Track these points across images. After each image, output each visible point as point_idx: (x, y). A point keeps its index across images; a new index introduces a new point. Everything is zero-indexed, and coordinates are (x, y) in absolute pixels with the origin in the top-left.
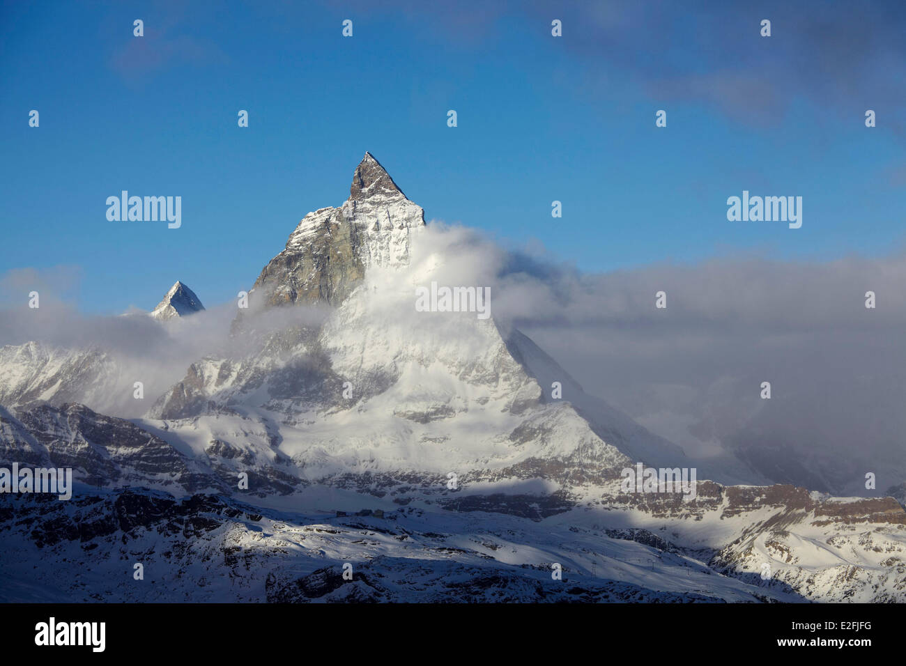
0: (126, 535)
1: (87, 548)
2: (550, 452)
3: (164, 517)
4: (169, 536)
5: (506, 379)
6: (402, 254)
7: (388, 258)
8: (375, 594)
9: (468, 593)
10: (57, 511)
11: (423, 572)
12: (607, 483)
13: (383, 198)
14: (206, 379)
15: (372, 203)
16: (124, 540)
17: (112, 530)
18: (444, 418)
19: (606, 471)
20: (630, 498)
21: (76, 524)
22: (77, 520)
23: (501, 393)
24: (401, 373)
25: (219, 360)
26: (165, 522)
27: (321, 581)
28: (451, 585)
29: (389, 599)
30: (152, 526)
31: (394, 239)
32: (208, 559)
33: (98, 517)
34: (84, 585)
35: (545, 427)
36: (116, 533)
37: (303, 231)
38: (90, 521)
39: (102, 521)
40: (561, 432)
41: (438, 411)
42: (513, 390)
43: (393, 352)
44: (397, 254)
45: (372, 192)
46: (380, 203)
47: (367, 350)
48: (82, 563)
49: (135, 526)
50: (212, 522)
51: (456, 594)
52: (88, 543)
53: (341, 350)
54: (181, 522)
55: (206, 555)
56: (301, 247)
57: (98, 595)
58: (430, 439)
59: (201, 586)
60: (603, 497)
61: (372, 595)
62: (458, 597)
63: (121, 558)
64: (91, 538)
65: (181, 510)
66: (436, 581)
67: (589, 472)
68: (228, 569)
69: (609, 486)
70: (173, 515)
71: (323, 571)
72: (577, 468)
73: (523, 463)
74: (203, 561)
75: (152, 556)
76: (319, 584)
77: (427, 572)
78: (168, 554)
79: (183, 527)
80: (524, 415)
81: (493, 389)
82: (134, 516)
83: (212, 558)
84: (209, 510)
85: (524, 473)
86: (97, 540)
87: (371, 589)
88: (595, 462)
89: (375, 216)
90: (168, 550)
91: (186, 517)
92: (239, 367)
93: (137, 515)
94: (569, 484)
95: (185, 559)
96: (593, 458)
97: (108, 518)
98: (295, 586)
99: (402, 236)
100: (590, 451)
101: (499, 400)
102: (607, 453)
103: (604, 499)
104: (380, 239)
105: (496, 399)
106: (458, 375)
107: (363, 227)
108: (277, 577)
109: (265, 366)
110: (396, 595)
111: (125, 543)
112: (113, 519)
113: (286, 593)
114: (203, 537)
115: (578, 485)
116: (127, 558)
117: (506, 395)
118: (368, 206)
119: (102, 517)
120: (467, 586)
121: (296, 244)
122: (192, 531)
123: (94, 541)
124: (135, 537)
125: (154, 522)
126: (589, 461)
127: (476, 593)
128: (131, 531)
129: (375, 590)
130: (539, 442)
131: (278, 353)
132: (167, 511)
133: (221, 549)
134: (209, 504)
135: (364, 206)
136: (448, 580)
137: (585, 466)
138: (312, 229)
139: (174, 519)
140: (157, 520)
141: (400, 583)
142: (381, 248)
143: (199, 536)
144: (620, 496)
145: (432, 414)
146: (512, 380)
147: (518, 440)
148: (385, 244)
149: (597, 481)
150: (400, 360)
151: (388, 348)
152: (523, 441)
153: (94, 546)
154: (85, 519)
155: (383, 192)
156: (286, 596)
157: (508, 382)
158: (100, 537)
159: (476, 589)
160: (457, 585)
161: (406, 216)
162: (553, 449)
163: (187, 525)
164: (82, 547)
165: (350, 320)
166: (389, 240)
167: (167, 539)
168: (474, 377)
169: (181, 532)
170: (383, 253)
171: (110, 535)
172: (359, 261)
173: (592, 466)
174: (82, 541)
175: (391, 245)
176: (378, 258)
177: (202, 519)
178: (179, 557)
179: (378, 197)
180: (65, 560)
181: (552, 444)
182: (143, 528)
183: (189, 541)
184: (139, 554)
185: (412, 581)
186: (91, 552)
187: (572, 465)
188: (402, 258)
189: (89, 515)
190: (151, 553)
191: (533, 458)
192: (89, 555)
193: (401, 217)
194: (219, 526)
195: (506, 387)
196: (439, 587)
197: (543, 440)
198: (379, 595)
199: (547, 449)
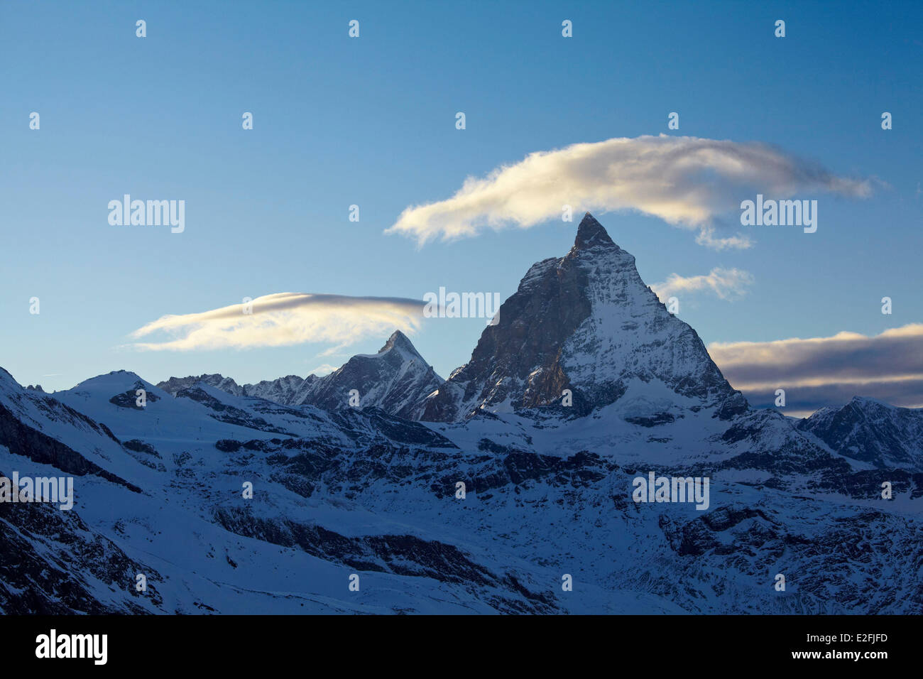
0: (518, 486)
1: (483, 498)
2: (761, 448)
3: (551, 471)
4: (558, 486)
5: (713, 392)
6: (620, 292)
7: (608, 296)
8: (774, 527)
9: (856, 526)
10: (452, 468)
11: (811, 509)
12: (810, 472)
13: (602, 248)
14: (453, 396)
15: (592, 252)
16: (517, 491)
17: (504, 482)
18: (665, 423)
19: (809, 462)
20: (832, 484)
21: (471, 479)
22: (471, 475)
23: (710, 403)
24: (626, 387)
25: (463, 382)
26: (553, 475)
27: (723, 517)
28: (840, 520)
29: (787, 531)
30: (542, 479)
31: (612, 281)
32: (599, 505)
33: (490, 473)
34: (490, 527)
35: (754, 428)
36: (507, 486)
37: (532, 277)
38: (483, 476)
39: (494, 476)
40: (769, 432)
41: (660, 417)
42: (720, 400)
43: (619, 370)
44: (616, 292)
45: (592, 244)
46: (600, 252)
47: (597, 369)
48: (482, 510)
49: (525, 479)
50: (597, 474)
51: (845, 527)
52: (484, 494)
53: (577, 369)
54: (568, 475)
55: (596, 501)
56: (530, 290)
57: (506, 535)
58: (656, 440)
59: (598, 526)
60: (808, 483)
61: (771, 528)
62: (847, 530)
63: (517, 506)
64: (486, 490)
65: (567, 465)
66: (825, 517)
67: (795, 463)
68: (619, 513)
69: (813, 474)
70: (562, 469)
71: (724, 509)
72: (785, 461)
73: (739, 457)
74: (594, 506)
75: (545, 503)
76: (722, 520)
77: (815, 509)
78: (560, 502)
79: (570, 479)
80: (732, 420)
81: (703, 399)
82: (525, 471)
83: (602, 504)
84: (593, 464)
85: (741, 465)
86: (490, 491)
87: (769, 524)
88: (799, 455)
89: (596, 263)
90: (560, 498)
91: (571, 471)
92: (483, 386)
93: (527, 470)
94: (779, 474)
95: (577, 505)
96: (797, 452)
97: (500, 473)
98: (700, 521)
99: (619, 278)
100: (795, 447)
101: (708, 409)
102: (809, 448)
103: (810, 485)
104: (601, 281)
105: (706, 407)
106: (674, 389)
107: (588, 271)
108: (670, 517)
109: (507, 384)
110: (792, 528)
111: (518, 493)
112: (504, 474)
113: (692, 528)
114: (591, 486)
115: (786, 474)
116: (523, 506)
117: (715, 404)
118: (590, 254)
119: (495, 472)
120: (854, 520)
121: (526, 287)
122: (580, 482)
123: (489, 492)
124: (526, 488)
125: (543, 475)
126: (795, 455)
127: (862, 526)
128: (523, 483)
129: (773, 525)
130: (751, 441)
131: (517, 373)
132: (554, 466)
133: (609, 497)
134: (593, 460)
135: (587, 254)
136: (836, 516)
137: (792, 459)
138: (539, 275)
139: (561, 472)
140: (545, 473)
141: (793, 518)
142: (603, 288)
143: (587, 486)
144: (822, 483)
145: (656, 419)
146: (719, 393)
147: (730, 439)
148: (605, 285)
149: (802, 471)
150: (625, 377)
151: (615, 367)
152: (734, 441)
153: (489, 497)
154: (478, 474)
155: (601, 244)
156: (693, 531)
157: (716, 394)
158: (493, 489)
159: (862, 522)
160: (845, 520)
161: (621, 262)
162: (764, 445)
163: (574, 477)
164: (478, 497)
165: (582, 345)
166: (609, 281)
167: (557, 489)
168: (687, 390)
169: (569, 483)
170: (605, 292)
171: (502, 487)
172: (586, 298)
173: (797, 458)
174: (477, 493)
175: (611, 286)
176: (601, 295)
177: (588, 472)
178: (571, 503)
179: (597, 247)
180: (465, 508)
181: (762, 442)
182: (533, 481)
183: (578, 490)
184: (533, 502)
185: (805, 516)
186: (488, 501)
187: (781, 458)
188: (621, 295)
189: (482, 471)
190: (545, 501)
191: (748, 453)
192: (487, 504)
193: (617, 263)
194: (603, 478)
195: (714, 398)
196: (828, 521)
197: (754, 439)
198: (777, 529)
199: (759, 446)
